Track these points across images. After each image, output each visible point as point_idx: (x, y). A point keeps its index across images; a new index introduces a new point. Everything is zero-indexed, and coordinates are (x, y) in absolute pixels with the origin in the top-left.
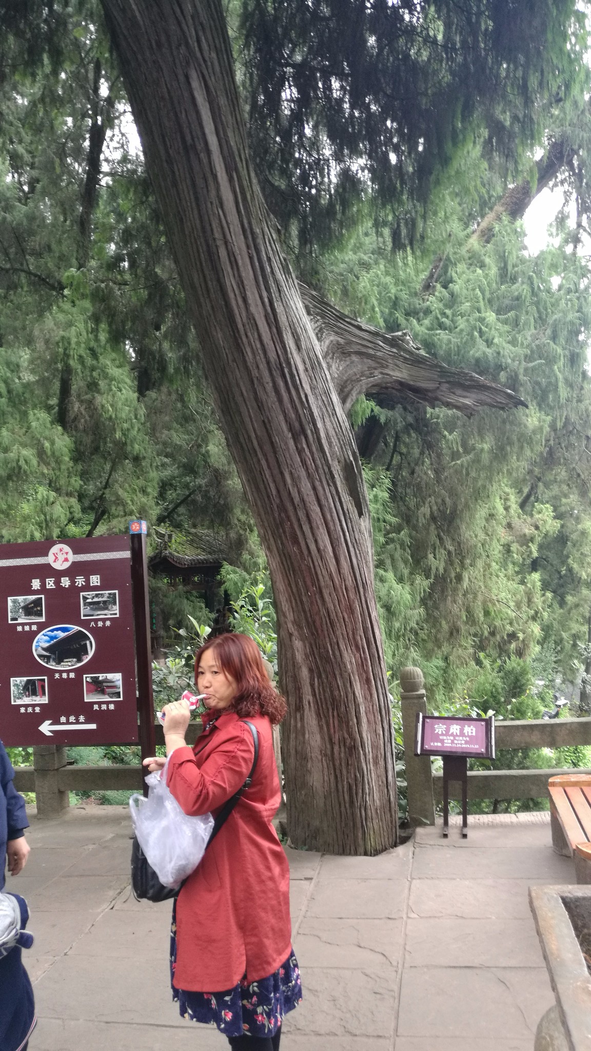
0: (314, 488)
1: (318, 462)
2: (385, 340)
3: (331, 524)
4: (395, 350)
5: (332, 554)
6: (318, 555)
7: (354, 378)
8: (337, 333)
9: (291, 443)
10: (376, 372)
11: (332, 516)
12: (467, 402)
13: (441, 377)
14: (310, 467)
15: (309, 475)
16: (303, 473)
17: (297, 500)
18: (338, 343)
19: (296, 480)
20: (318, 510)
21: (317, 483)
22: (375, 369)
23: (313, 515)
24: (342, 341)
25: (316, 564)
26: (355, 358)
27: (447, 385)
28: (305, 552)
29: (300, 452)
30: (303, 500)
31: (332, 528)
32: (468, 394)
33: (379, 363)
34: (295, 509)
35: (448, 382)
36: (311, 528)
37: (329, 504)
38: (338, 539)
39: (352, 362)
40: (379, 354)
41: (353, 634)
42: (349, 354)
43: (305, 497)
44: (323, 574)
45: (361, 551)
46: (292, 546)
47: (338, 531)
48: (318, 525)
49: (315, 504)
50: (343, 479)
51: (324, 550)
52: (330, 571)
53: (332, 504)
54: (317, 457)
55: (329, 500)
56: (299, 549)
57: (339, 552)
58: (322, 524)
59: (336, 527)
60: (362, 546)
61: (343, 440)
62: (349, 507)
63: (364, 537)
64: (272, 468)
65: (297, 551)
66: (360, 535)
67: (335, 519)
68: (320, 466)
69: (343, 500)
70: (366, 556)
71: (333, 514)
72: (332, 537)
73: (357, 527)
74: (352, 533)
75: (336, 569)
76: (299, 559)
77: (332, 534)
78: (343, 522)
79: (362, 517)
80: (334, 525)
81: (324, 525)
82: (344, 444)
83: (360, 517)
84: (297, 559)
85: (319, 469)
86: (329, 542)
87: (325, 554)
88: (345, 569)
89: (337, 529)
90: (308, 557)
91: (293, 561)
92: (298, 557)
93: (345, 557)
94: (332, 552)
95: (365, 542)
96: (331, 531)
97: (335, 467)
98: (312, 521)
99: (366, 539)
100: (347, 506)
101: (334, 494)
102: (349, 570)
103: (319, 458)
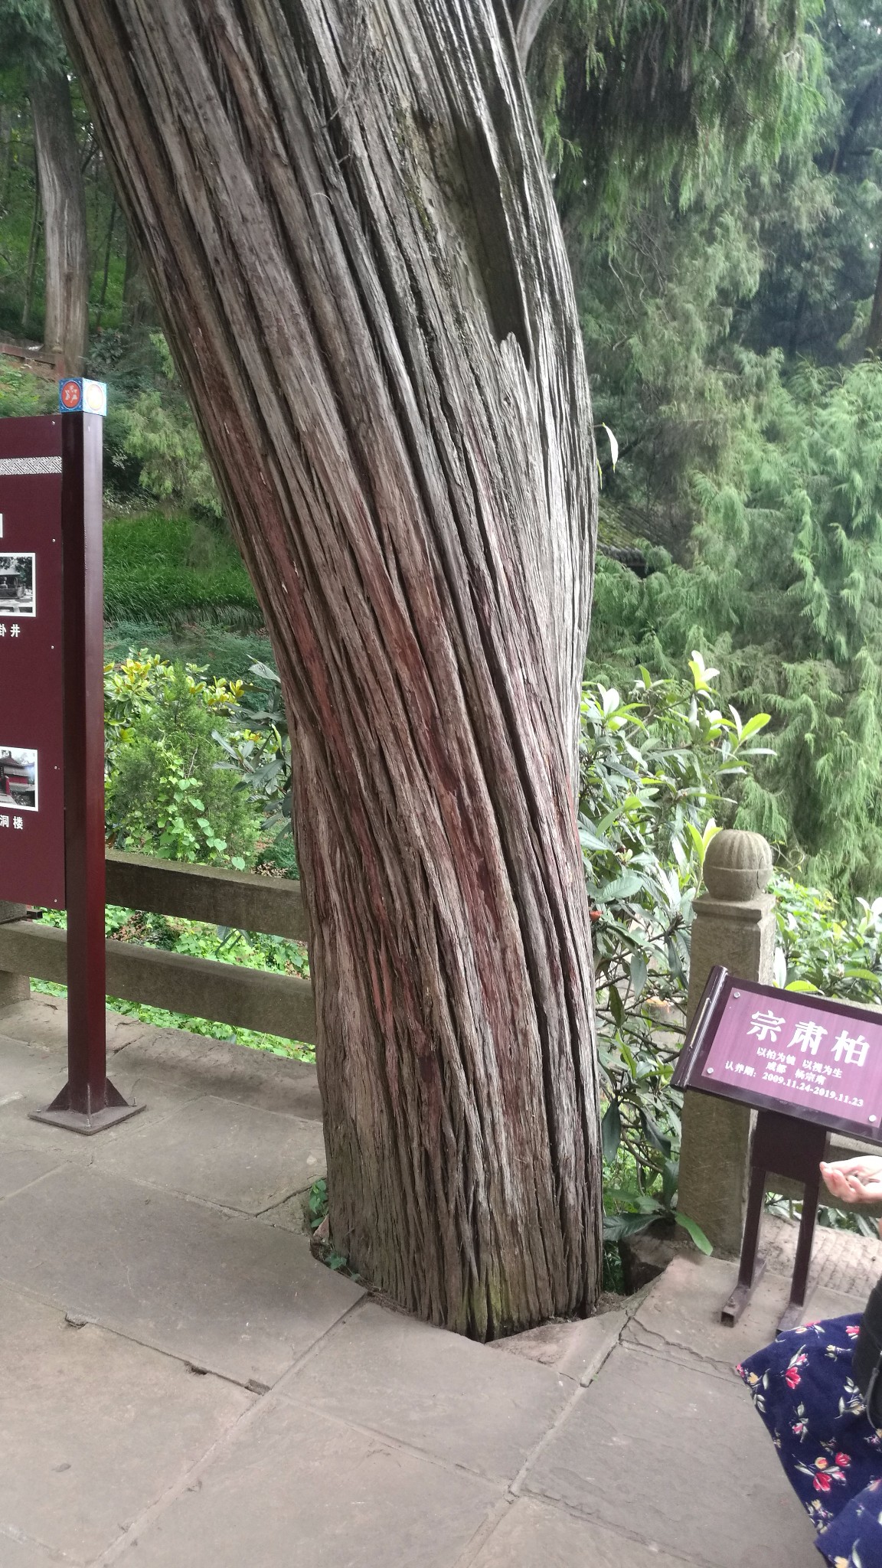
0: (269, 194)
1: (282, 85)
3: (338, 339)
5: (342, 452)
6: (293, 452)
11: (339, 309)
14: (247, 103)
15: (249, 144)
16: (222, 130)
17: (211, 240)
19: (200, 156)
20: (284, 279)
21: (281, 175)
23: (268, 302)
25: (292, 484)
28: (256, 442)
30: (230, 244)
31: (343, 354)
34: (210, 277)
36: (266, 353)
37: (328, 262)
38: (367, 397)
41: (434, 731)
43: (235, 226)
44: (318, 522)
45: (471, 455)
46: (219, 418)
47: (367, 367)
48: (287, 340)
49: (271, 258)
50: (444, 193)
51: (312, 435)
52: (340, 512)
53: (341, 261)
54: (277, 60)
55: (327, 244)
56: (238, 427)
57: (370, 446)
58: (302, 337)
59: (357, 351)
60: (481, 435)
61: (447, 37)
62: (423, 283)
63: (512, 412)
64: (127, 114)
65: (233, 436)
66: (478, 397)
67: (352, 319)
68: (290, 101)
69: (391, 250)
70: (500, 476)
71: (344, 303)
72: (343, 386)
73: (464, 365)
74: (431, 379)
75: (362, 508)
76: (243, 464)
77: (341, 379)
78: (386, 335)
79: (512, 336)
80: (351, 344)
81: (310, 339)
82: (453, 53)
83: (500, 336)
84: (236, 464)
85: (286, 115)
86: (332, 405)
87: (316, 451)
88: (398, 510)
89: (360, 360)
90: (264, 457)
91: (230, 471)
92: (239, 456)
93: (397, 468)
94: (344, 443)
95: (514, 430)
96: (338, 368)
97: (369, 118)
98: (265, 323)
99: (520, 420)
100: (413, 278)
101: (347, 224)
102: (413, 515)
103: (285, 66)
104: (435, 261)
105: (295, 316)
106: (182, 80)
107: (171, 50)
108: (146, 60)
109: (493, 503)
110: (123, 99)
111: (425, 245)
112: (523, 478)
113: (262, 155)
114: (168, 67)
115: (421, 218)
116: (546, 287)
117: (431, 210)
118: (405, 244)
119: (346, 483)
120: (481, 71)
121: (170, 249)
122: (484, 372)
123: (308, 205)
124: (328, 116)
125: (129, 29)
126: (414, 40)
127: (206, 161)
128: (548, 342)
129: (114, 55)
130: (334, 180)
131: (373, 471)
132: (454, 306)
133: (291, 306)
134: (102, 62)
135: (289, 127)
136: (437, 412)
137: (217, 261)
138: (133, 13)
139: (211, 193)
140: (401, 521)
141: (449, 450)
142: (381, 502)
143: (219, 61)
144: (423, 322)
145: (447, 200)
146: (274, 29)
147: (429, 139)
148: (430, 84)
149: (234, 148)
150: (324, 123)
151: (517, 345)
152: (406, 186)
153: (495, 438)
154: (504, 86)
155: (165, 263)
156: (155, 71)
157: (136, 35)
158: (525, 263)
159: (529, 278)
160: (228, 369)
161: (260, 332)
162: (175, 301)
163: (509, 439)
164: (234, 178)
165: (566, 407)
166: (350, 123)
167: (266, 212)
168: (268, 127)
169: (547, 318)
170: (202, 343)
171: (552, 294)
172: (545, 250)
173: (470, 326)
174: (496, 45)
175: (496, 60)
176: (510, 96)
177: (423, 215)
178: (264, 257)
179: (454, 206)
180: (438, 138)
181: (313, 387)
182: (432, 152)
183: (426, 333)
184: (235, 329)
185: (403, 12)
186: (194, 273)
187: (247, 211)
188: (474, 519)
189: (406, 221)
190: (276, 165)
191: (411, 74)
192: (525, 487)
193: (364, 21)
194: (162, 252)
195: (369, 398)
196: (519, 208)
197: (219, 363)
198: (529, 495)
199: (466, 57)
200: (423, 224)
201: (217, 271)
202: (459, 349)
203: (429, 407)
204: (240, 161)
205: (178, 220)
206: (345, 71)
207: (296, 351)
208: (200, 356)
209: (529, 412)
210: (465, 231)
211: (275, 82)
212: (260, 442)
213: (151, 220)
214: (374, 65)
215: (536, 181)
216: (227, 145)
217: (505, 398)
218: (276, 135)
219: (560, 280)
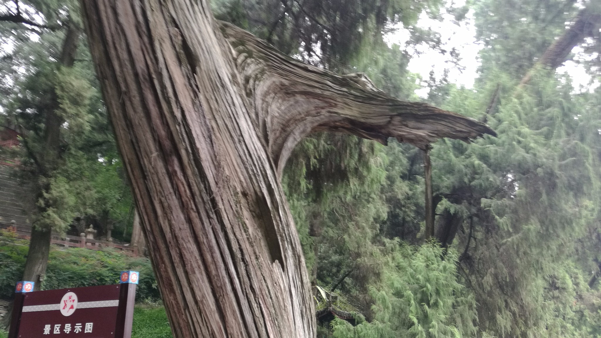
0: (189, 221)
1: (195, 189)
2: (335, 80)
3: (212, 268)
4: (345, 89)
5: (213, 307)
6: (195, 308)
7: (298, 117)
8: (281, 75)
9: (160, 165)
10: (324, 112)
11: (213, 257)
12: (421, 133)
13: (392, 110)
14: (183, 194)
15: (183, 206)
16: (174, 202)
17: (168, 235)
18: (283, 85)
19: (167, 211)
20: (193, 247)
21: (194, 215)
22: (323, 108)
23: (187, 256)
24: (286, 82)
25: (195, 319)
26: (299, 98)
27: (399, 118)
28: (182, 304)
29: (171, 175)
30: (175, 237)
31: (214, 272)
32: (423, 126)
33: (326, 102)
34: (167, 247)
35: (399, 115)
36: (186, 273)
37: (209, 242)
38: (222, 287)
39: (297, 102)
40: (327, 93)
42: (293, 94)
43: (177, 231)
44: (204, 334)
45: (262, 306)
46: (169, 295)
47: (223, 277)
48: (193, 268)
49: (189, 241)
50: (252, 215)
51: (202, 301)
52: (212, 330)
53: (214, 241)
54: (193, 182)
55: (209, 236)
56: (175, 299)
57: (224, 304)
58: (199, 267)
59: (219, 271)
60: (266, 297)
61: (253, 170)
62: (243, 246)
63: (278, 288)
64: (143, 197)
65: (173, 302)
66: (264, 284)
67: (217, 260)
68: (197, 193)
69: (231, 236)
70: (274, 312)
71: (214, 255)
72: (214, 284)
73: (259, 273)
74: (246, 279)
75: (220, 328)
76: (177, 312)
77: (213, 281)
78: (229, 265)
79: (277, 261)
80: (217, 269)
81: (202, 268)
82: (254, 175)
83: (273, 261)
84: (175, 312)
85: (196, 197)
86: (210, 290)
87: (203, 307)
88: (234, 328)
89: (220, 274)
90: (185, 310)
91: (172, 315)
92: (176, 309)
93: (234, 312)
94: (214, 304)
95: (279, 294)
96: (212, 277)
97: (225, 197)
98: (186, 263)
99: (281, 290)
100: (240, 245)
101: (216, 229)
102: (240, 329)
103: (196, 183)
104: (248, 239)
105: (197, 260)
106: (162, 187)
107: (159, 180)
108: (150, 182)
109: (271, 322)
110: (142, 193)
111: (244, 234)
112: (283, 311)
113: (187, 209)
114: (158, 184)
115: (243, 225)
116: (289, 243)
117: (247, 222)
118: (237, 234)
119: (215, 318)
120: (264, 179)
121: (154, 238)
122: (267, 275)
123: (203, 224)
124: (210, 196)
125: (146, 174)
126: (242, 172)
127: (168, 211)
128: (290, 263)
129: (141, 181)
130: (212, 216)
131: (225, 314)
132: (255, 253)
133: (195, 257)
134: (137, 183)
135: (197, 200)
136: (249, 291)
137: (170, 242)
138: (148, 169)
139: (169, 221)
140: (235, 332)
141: (253, 304)
142: (228, 325)
143: (174, 182)
144: (243, 260)
145: (254, 217)
146: (194, 173)
147: (247, 199)
148: (247, 183)
149: (178, 207)
150: (209, 199)
151: (279, 264)
152: (238, 215)
153: (271, 298)
154: (271, 183)
155: (153, 242)
156: (153, 185)
157: (148, 176)
158: (281, 236)
159: (283, 241)
160: (173, 279)
161: (184, 266)
162: (155, 255)
163: (277, 297)
164: (177, 216)
165: (299, 284)
166: (218, 199)
167: (188, 226)
168: (190, 201)
169: (290, 253)
170: (164, 269)
171: (292, 244)
172: (289, 231)
173: (261, 259)
174: (269, 172)
175: (269, 176)
176: (274, 185)
177: (244, 224)
178: (186, 241)
179: (256, 219)
180: (250, 199)
181: (203, 284)
182: (248, 203)
183: (245, 263)
184: (176, 265)
185: (238, 164)
186: (162, 246)
187: (181, 227)
188: (264, 329)
189: (237, 226)
190: (192, 211)
191: (241, 181)
192: (284, 314)
193: (223, 168)
194: (152, 239)
195: (223, 288)
196: (278, 219)
197: (170, 277)
198: (286, 317)
199: (259, 175)
200: (243, 227)
201: (170, 245)
202: (257, 267)
203: (245, 289)
204: (180, 211)
205: (157, 229)
206: (217, 183)
207: (197, 272)
208: (163, 273)
209: (284, 287)
210: (260, 226)
211: (192, 188)
212: (183, 304)
213: (149, 228)
214: (227, 180)
215: (284, 209)
216: (175, 206)
217: (275, 283)
218: (192, 203)
219: (294, 240)
